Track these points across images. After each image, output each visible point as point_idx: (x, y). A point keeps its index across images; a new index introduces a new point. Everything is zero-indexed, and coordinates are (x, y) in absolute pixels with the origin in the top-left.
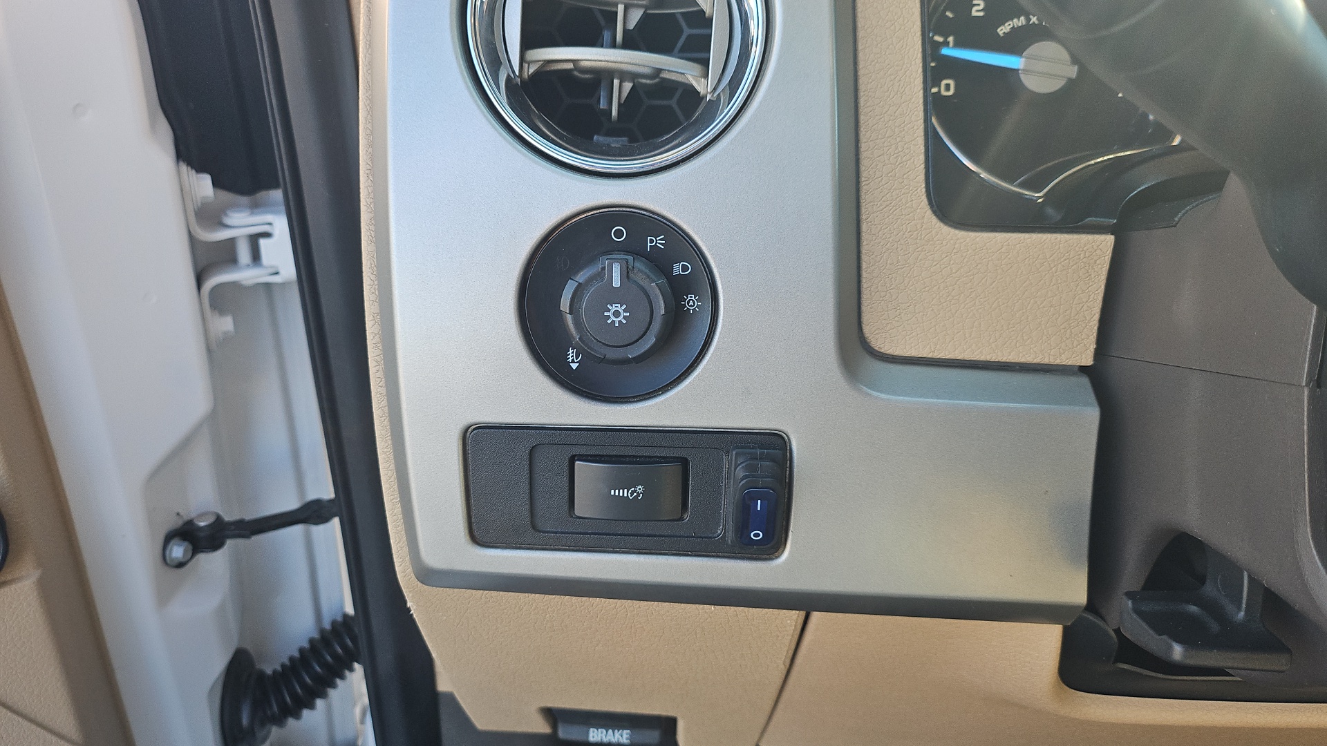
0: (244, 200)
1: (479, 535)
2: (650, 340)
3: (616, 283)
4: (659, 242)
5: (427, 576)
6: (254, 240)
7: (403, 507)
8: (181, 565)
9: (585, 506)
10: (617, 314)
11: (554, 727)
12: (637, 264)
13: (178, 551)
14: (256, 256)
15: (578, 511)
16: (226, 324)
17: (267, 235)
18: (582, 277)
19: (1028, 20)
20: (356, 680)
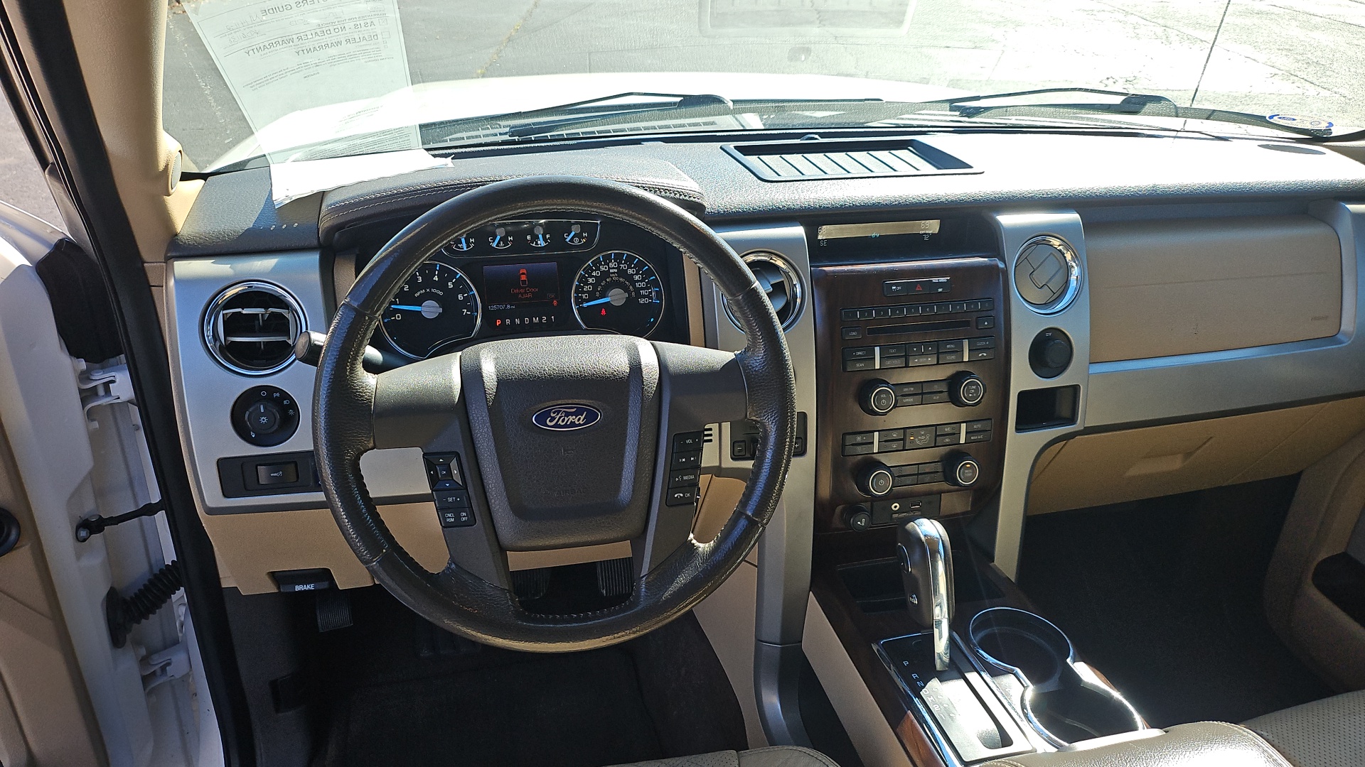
0: (98, 365)
1: (226, 494)
2: (276, 427)
3: (262, 411)
4: (278, 395)
5: (211, 511)
6: (106, 386)
7: (198, 489)
8: (84, 540)
9: (263, 480)
10: (264, 420)
11: (279, 588)
12: (269, 404)
13: (83, 533)
14: (107, 392)
15: (261, 482)
16: (96, 425)
17: (113, 382)
18: (251, 410)
19: (426, 291)
20: (180, 594)
